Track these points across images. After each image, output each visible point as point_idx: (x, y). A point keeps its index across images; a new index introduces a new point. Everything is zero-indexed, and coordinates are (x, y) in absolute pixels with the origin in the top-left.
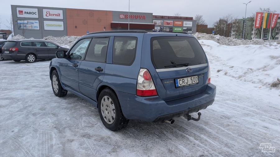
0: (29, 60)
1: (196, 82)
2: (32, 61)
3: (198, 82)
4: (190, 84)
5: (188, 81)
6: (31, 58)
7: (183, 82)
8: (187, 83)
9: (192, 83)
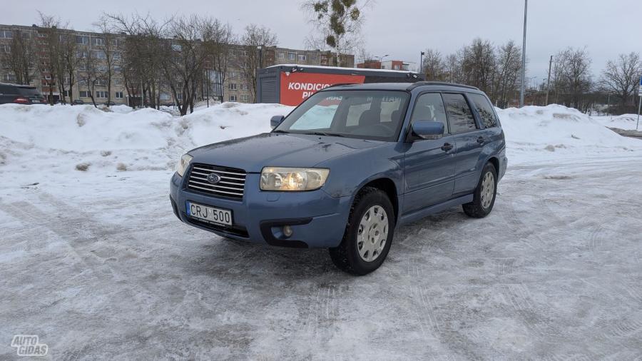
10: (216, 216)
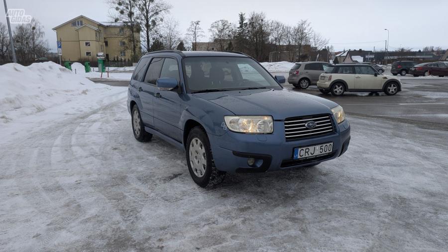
10: (321, 151)
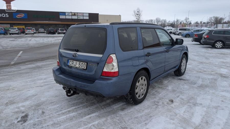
0: (217, 46)
1: (83, 67)
2: (219, 47)
3: (85, 68)
4: (76, 67)
5: (77, 64)
6: (219, 44)
7: (72, 63)
8: (75, 65)
9: (79, 67)
